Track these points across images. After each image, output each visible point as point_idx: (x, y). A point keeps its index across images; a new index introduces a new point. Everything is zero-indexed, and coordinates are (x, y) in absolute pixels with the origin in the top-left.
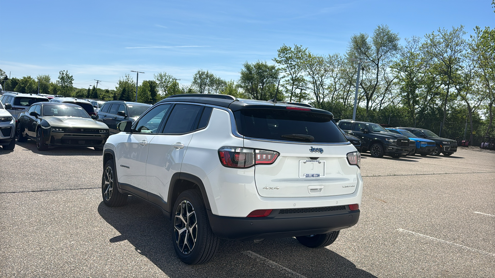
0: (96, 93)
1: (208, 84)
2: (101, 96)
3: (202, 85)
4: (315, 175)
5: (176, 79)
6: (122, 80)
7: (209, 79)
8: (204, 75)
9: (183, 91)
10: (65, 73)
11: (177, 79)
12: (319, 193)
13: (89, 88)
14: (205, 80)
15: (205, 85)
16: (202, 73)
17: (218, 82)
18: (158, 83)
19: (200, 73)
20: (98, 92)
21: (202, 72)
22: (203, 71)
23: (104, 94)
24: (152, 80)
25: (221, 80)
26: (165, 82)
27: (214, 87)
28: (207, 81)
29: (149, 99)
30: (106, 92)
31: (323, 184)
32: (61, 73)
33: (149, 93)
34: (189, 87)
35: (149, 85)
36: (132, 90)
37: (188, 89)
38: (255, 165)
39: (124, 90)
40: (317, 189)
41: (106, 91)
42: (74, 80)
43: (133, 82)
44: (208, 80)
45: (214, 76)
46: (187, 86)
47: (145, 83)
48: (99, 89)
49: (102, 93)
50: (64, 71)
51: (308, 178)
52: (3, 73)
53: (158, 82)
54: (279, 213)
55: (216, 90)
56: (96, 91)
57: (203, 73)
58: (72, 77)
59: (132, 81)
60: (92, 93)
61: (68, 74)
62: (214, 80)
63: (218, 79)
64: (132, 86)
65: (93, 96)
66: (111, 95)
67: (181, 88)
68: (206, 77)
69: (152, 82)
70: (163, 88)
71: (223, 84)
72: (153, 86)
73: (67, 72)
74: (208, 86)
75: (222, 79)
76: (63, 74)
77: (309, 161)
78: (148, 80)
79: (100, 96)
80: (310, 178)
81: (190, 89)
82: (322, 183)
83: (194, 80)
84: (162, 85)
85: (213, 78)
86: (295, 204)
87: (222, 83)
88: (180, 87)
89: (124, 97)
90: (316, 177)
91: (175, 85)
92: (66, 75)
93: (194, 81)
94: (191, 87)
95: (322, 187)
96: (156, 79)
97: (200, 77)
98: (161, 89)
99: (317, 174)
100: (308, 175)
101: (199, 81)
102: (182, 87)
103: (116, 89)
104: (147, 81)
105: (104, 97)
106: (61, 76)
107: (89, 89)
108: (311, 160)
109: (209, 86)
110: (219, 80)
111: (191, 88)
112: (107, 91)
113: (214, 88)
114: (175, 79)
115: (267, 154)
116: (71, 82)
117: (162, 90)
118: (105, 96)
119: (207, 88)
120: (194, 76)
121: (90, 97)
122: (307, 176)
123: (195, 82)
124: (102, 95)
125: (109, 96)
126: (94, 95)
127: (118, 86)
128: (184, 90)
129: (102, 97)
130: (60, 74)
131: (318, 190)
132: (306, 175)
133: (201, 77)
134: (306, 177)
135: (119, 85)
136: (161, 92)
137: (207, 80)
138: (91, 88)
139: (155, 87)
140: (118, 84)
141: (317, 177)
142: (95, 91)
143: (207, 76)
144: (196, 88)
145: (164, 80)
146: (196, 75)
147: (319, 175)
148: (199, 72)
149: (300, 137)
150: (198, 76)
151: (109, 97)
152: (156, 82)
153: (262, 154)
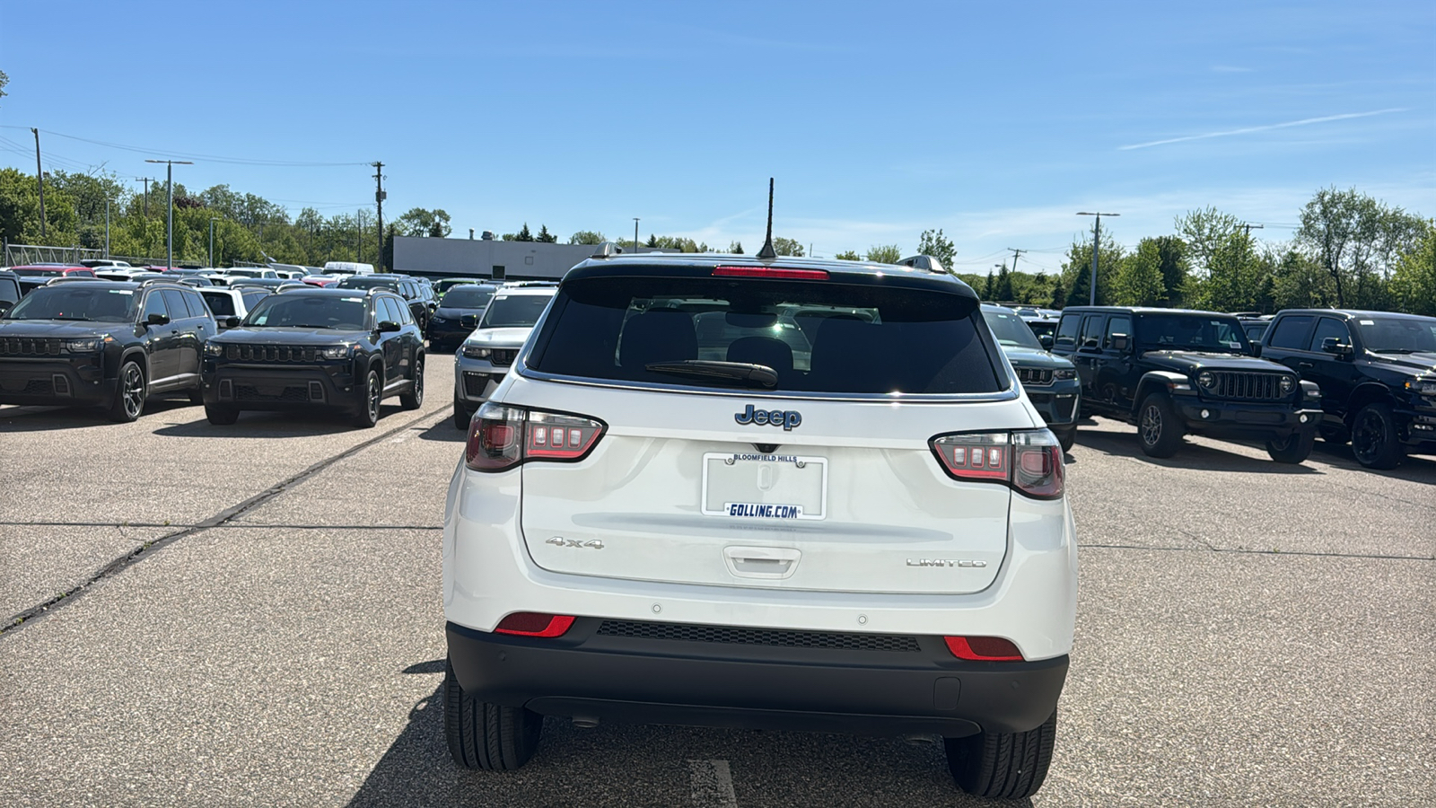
0: (1009, 286)
1: (1352, 232)
2: (1022, 292)
3: (1333, 236)
4: (773, 511)
5: (1248, 227)
6: (1080, 244)
7: (1357, 216)
8: (1340, 206)
9: (1268, 261)
10: (934, 236)
11: (1250, 225)
12: (779, 575)
13: (991, 273)
14: (1344, 221)
15: (1345, 236)
16: (1332, 200)
17: (1391, 225)
18: (1188, 242)
19: (1327, 198)
20: (1015, 283)
21: (1333, 196)
22: (1336, 192)
23: (1030, 286)
24: (1167, 236)
25: (1404, 215)
26: (1209, 238)
27: (1376, 242)
28: (1348, 224)
29: (1156, 294)
30: (1035, 282)
31: (797, 544)
32: (926, 237)
33: (1159, 275)
34: (1290, 248)
35: (1158, 250)
36: (1109, 270)
37: (1285, 253)
38: (522, 461)
39: (1085, 273)
40: (778, 561)
41: (1038, 278)
42: (956, 253)
43: (1112, 245)
44: (1354, 221)
45: (1376, 207)
46: (1283, 244)
47: (1146, 246)
48: (1020, 274)
49: (1025, 286)
50: (933, 231)
51: (743, 518)
52: (798, 248)
53: (1186, 240)
54: (599, 632)
55: (1382, 250)
56: (1009, 279)
57: (1334, 202)
58: (951, 245)
59: (1109, 244)
60: (998, 286)
61: (942, 238)
62: (1377, 217)
63: (1394, 215)
64: (1109, 257)
65: (1000, 295)
66: (1050, 289)
67: (1261, 251)
68: (1347, 210)
69: (1168, 241)
70: (1204, 257)
71: (1411, 232)
72: (1174, 254)
73: (941, 233)
74: (1354, 239)
75: (1410, 212)
76: (930, 239)
77: (745, 458)
78: (1155, 237)
79: (1019, 294)
80: (749, 518)
81: (1291, 254)
82: (794, 540)
83: (1304, 222)
84: (1200, 248)
85: (1375, 210)
86: (656, 607)
87: (1408, 226)
88: (1259, 250)
89: (1082, 292)
90: (777, 516)
91: (1240, 245)
92: (938, 240)
93: (1302, 226)
94: (1295, 248)
95: (794, 555)
96: (1182, 229)
97: (1324, 212)
98: (1196, 261)
99: (786, 508)
100: (742, 506)
101: (1321, 226)
102: (1265, 249)
103: (1062, 269)
104: (1151, 240)
105: (1031, 297)
106: (924, 246)
107: (991, 277)
108: (757, 453)
109: (1359, 240)
110: (1395, 218)
111: (1296, 251)
112: (1041, 279)
113: (1378, 243)
114: (1243, 226)
115: (567, 428)
116: (949, 260)
117: (1201, 263)
118: (1032, 293)
119: (1350, 245)
120: (1305, 209)
121: (992, 296)
122: (738, 510)
123: (1307, 230)
124: (1026, 291)
125: (1045, 293)
126: (1002, 293)
127: (1068, 262)
128: (1270, 259)
129: (1024, 296)
130: (923, 239)
131: (781, 563)
132: (733, 506)
133: (1331, 212)
134: (732, 514)
135: (1072, 258)
136: (1197, 269)
137: (1352, 221)
138: (996, 272)
139: (1178, 255)
140: (1068, 255)
141: (783, 516)
142: (1006, 279)
143: (1351, 206)
144: (1310, 251)
145: (1207, 231)
146: (1310, 206)
147: (793, 511)
148: (1322, 196)
149: (718, 371)
150: (1318, 209)
151: (1043, 295)
152: (1183, 241)
153: (551, 426)
